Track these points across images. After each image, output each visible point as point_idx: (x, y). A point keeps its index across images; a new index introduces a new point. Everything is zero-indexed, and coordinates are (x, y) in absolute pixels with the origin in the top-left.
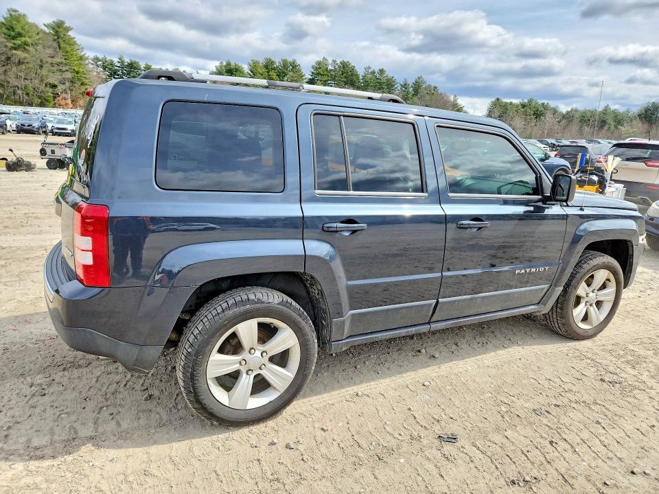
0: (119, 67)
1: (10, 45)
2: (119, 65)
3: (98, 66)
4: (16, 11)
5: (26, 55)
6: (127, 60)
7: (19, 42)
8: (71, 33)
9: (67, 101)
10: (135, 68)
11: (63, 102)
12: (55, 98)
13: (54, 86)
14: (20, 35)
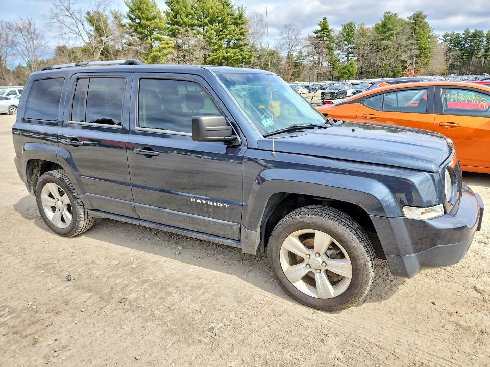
0: (464, 38)
1: (381, 37)
2: (464, 36)
3: (446, 40)
4: (390, 13)
5: (390, 43)
6: (472, 31)
7: (388, 35)
8: (426, 20)
9: (412, 71)
10: (479, 36)
11: (408, 73)
12: (403, 70)
13: (404, 62)
14: (389, 29)
